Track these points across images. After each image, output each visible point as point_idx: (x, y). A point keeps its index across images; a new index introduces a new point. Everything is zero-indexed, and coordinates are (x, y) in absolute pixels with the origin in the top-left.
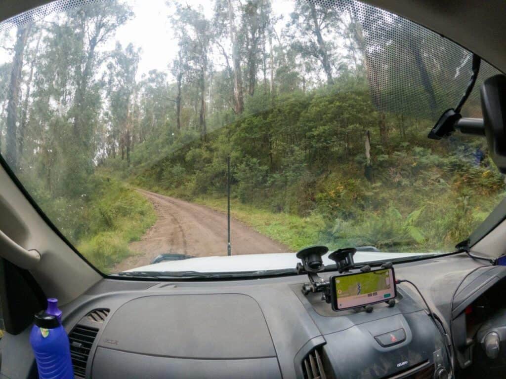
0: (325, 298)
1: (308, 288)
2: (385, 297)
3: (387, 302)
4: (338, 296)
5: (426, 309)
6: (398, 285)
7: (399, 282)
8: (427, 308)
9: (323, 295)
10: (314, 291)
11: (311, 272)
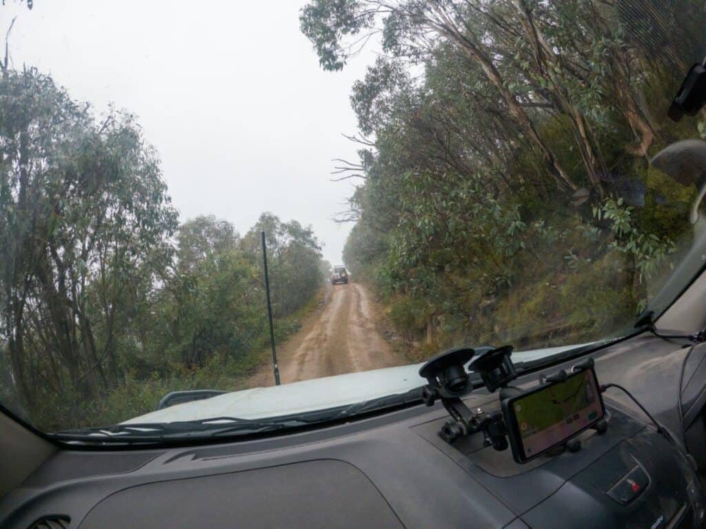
0: (491, 442)
1: (454, 430)
2: (591, 419)
3: (593, 426)
4: (523, 434)
5: (650, 424)
6: (604, 394)
7: (604, 388)
8: (651, 422)
9: (485, 437)
10: (465, 432)
11: (452, 399)
